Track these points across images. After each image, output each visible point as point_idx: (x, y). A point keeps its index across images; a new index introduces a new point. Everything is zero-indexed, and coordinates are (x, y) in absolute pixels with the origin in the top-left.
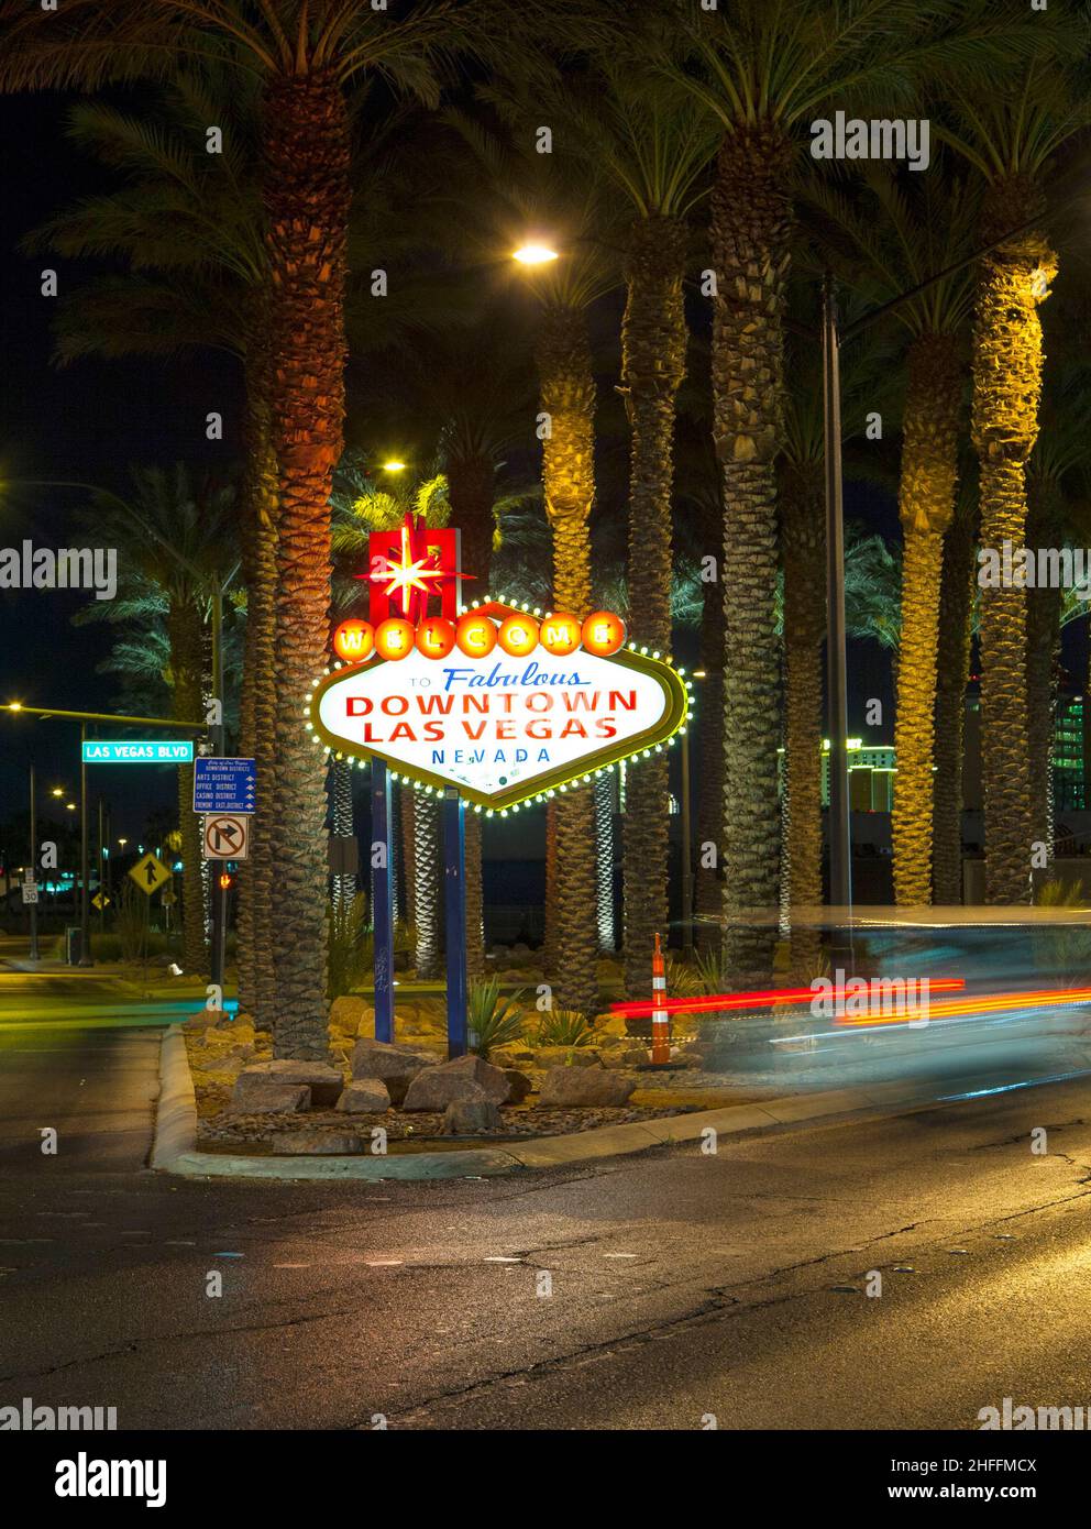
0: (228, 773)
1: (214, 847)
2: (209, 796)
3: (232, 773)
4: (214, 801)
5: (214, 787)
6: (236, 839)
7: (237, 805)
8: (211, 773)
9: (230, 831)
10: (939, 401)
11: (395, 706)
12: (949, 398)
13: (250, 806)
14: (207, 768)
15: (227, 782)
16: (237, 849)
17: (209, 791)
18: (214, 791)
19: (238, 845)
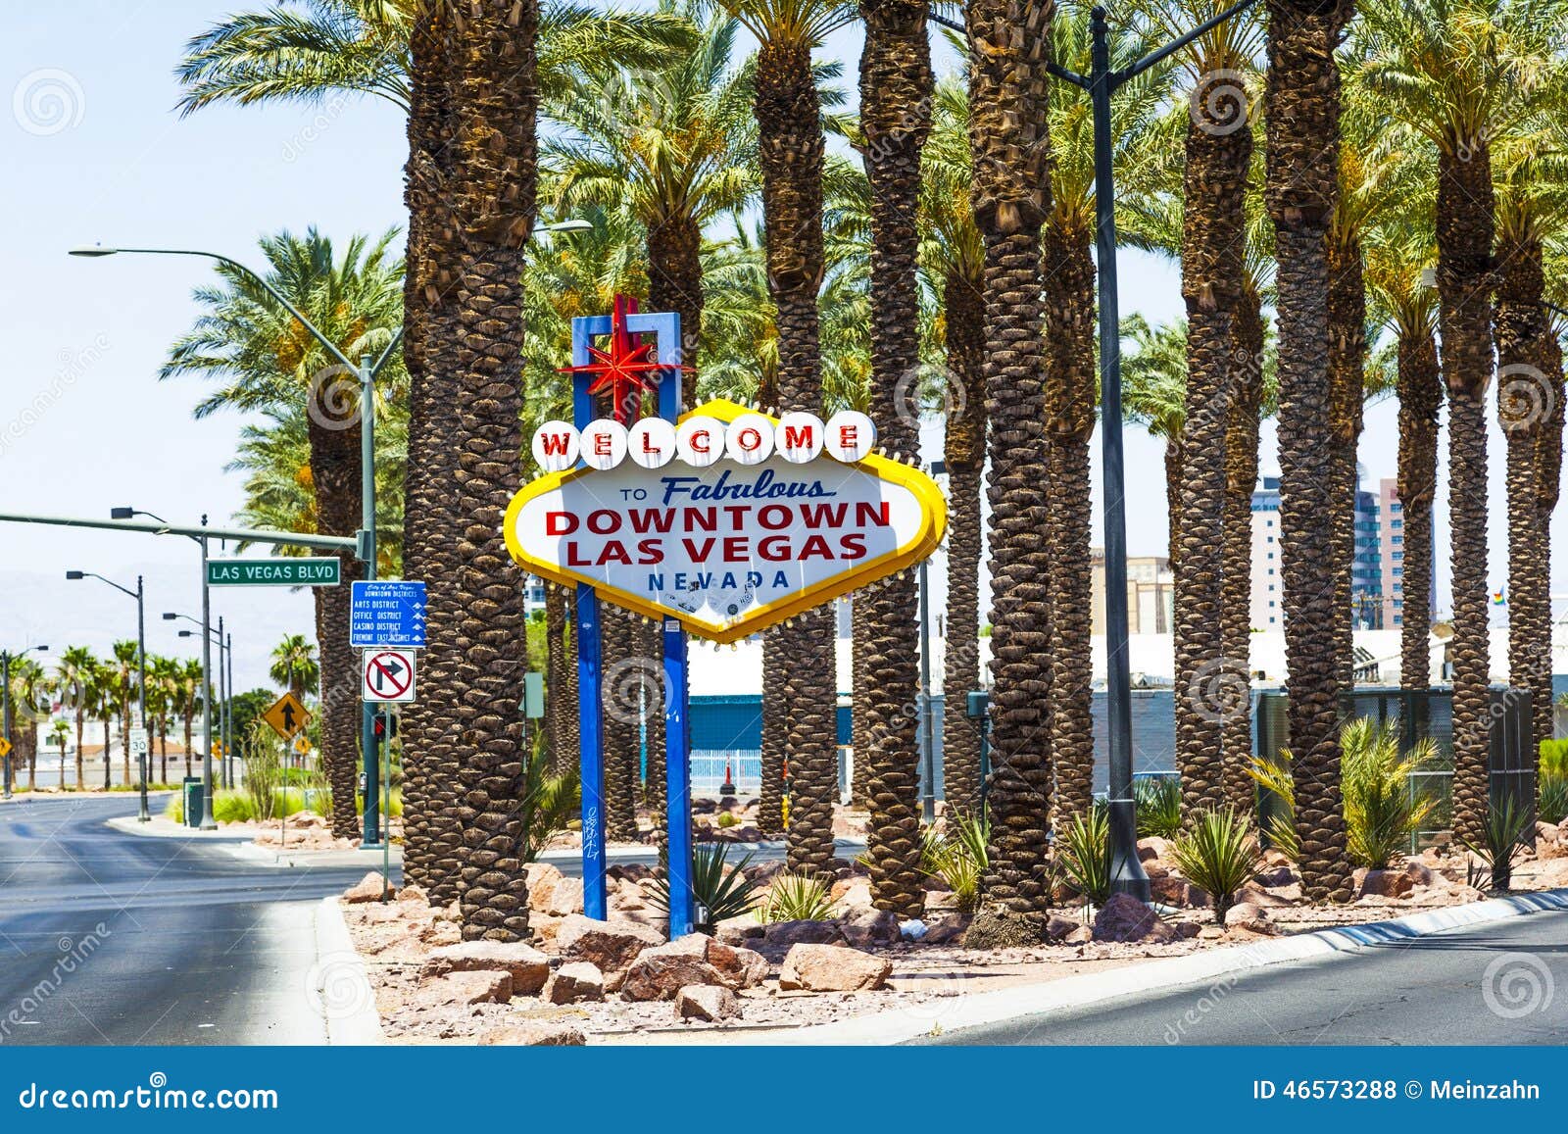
0: (391, 599)
1: (375, 687)
2: (368, 626)
3: (397, 599)
4: (375, 632)
5: (375, 616)
6: (402, 677)
7: (402, 638)
8: (371, 599)
9: (395, 668)
10: (1225, 156)
11: (604, 522)
12: (1237, 153)
13: (417, 638)
14: (367, 594)
15: (391, 610)
16: (402, 690)
17: (369, 621)
18: (375, 620)
19: (404, 685)
